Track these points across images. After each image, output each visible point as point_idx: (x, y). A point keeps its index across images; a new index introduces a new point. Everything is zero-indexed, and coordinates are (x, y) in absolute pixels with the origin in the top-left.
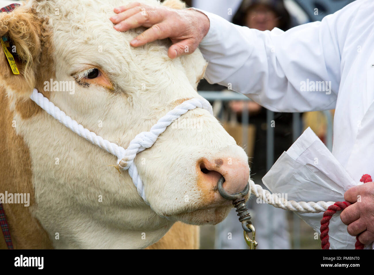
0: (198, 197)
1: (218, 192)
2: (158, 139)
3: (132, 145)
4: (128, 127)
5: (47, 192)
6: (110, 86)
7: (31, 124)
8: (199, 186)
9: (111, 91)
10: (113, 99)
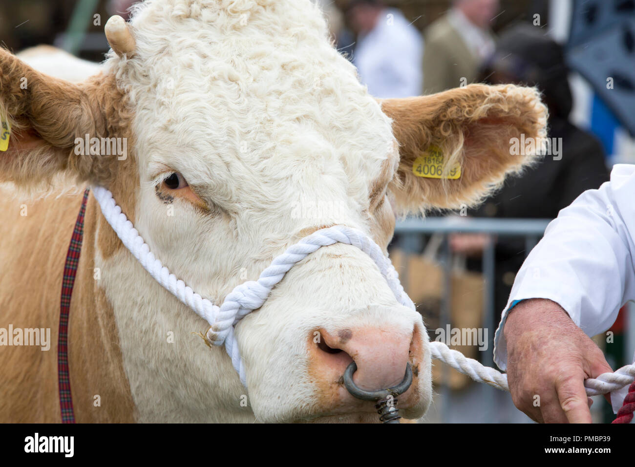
0: (310, 394)
1: (344, 385)
2: (269, 295)
3: (227, 304)
4: (231, 272)
5: (143, 384)
6: (200, 202)
7: (113, 266)
8: (311, 375)
9: (205, 210)
10: (208, 224)
